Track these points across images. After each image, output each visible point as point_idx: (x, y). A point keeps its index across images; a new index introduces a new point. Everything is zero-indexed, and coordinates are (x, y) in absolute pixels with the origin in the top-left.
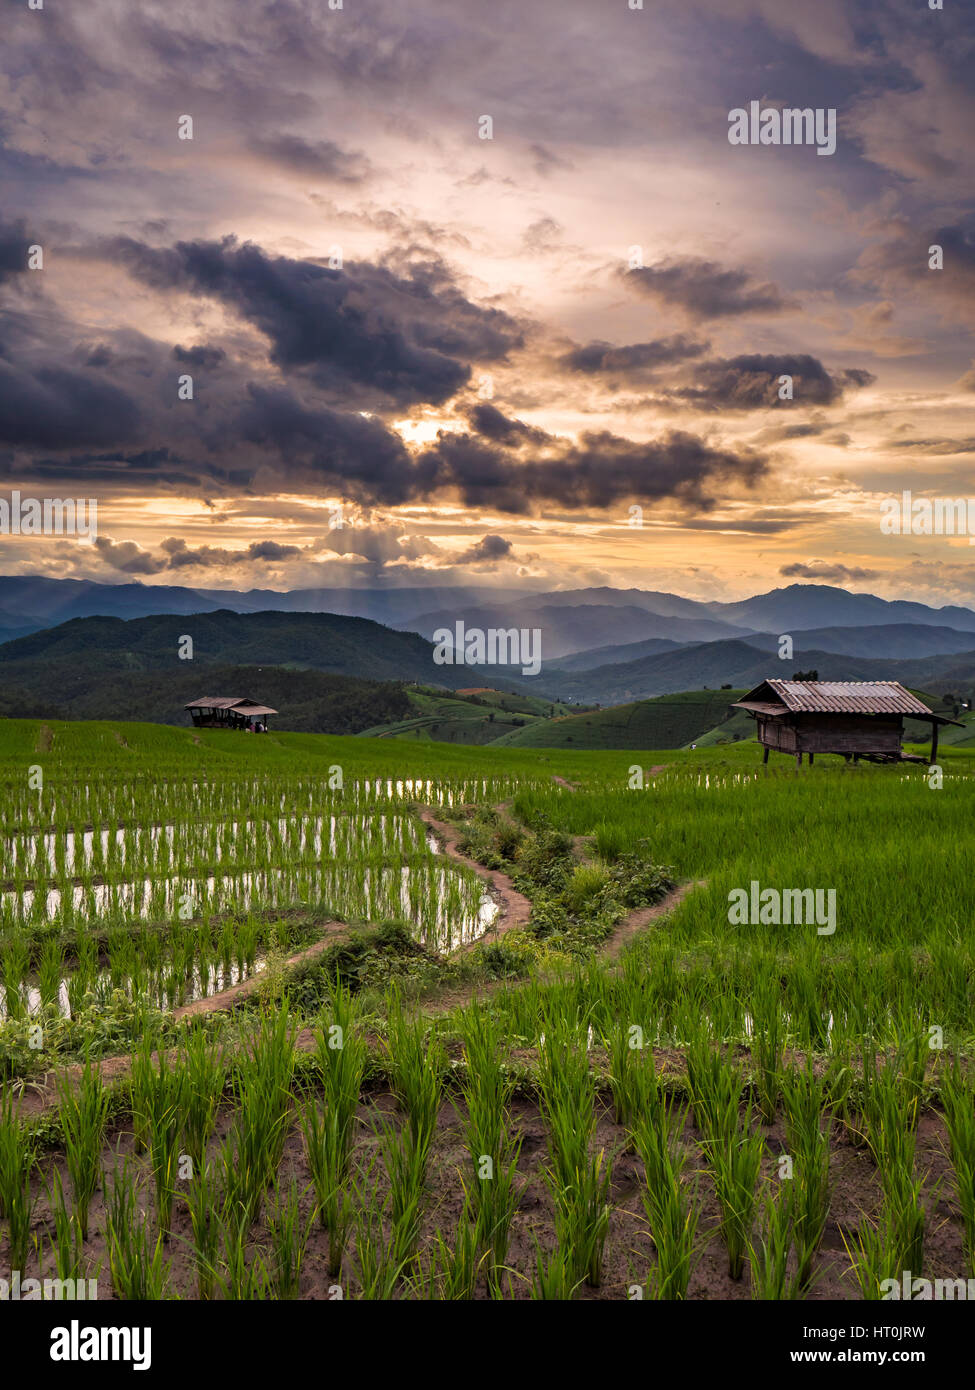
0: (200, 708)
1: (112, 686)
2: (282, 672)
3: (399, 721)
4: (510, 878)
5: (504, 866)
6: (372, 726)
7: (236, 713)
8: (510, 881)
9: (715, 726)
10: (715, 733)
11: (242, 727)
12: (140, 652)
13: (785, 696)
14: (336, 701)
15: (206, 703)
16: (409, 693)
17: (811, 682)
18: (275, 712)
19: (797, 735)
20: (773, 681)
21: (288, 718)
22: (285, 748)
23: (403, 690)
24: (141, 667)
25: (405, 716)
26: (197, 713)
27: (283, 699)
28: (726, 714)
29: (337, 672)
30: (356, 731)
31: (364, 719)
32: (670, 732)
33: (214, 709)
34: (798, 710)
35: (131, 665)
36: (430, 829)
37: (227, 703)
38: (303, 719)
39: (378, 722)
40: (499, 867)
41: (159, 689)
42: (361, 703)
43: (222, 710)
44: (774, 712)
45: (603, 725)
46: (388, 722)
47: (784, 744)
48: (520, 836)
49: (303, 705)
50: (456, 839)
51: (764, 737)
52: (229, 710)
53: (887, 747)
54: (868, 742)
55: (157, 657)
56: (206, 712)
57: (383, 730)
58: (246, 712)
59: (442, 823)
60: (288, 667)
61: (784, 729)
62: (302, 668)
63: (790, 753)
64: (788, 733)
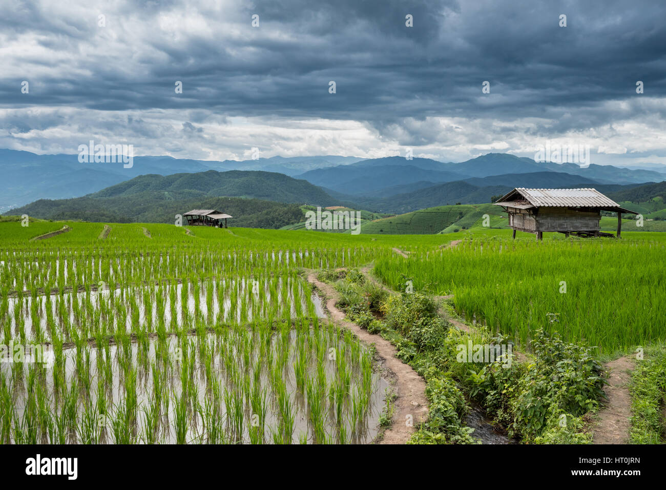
0: (192, 216)
1: (158, 208)
2: (241, 201)
3: (298, 223)
4: (393, 344)
5: (385, 331)
6: (284, 225)
7: (211, 218)
8: (393, 348)
9: (453, 223)
10: (453, 226)
11: (214, 225)
12: (172, 191)
13: (529, 197)
14: (267, 214)
15: (195, 212)
16: (302, 209)
17: (542, 189)
18: (231, 217)
19: (537, 221)
20: (520, 189)
21: (243, 223)
22: (236, 236)
23: (300, 208)
24: (172, 198)
25: (301, 220)
26: (189, 218)
27: (241, 213)
28: (458, 217)
29: (267, 200)
30: (277, 228)
31: (281, 222)
32: (431, 226)
33: (199, 216)
34: (538, 205)
35: (167, 198)
36: (314, 288)
37: (205, 212)
38: (251, 223)
39: (288, 224)
40: (379, 331)
41: (181, 209)
42: (279, 215)
43: (203, 216)
44: (523, 207)
45: (397, 223)
46: (293, 224)
47: (527, 227)
48: (383, 294)
49: (251, 216)
50: (335, 297)
51: (513, 223)
52: (206, 216)
53: (591, 228)
54: (579, 224)
55: (179, 194)
56: (194, 218)
57: (291, 226)
58: (215, 217)
59: (323, 284)
60: (243, 197)
61: (528, 217)
62: (250, 198)
63: (532, 232)
64: (530, 220)
